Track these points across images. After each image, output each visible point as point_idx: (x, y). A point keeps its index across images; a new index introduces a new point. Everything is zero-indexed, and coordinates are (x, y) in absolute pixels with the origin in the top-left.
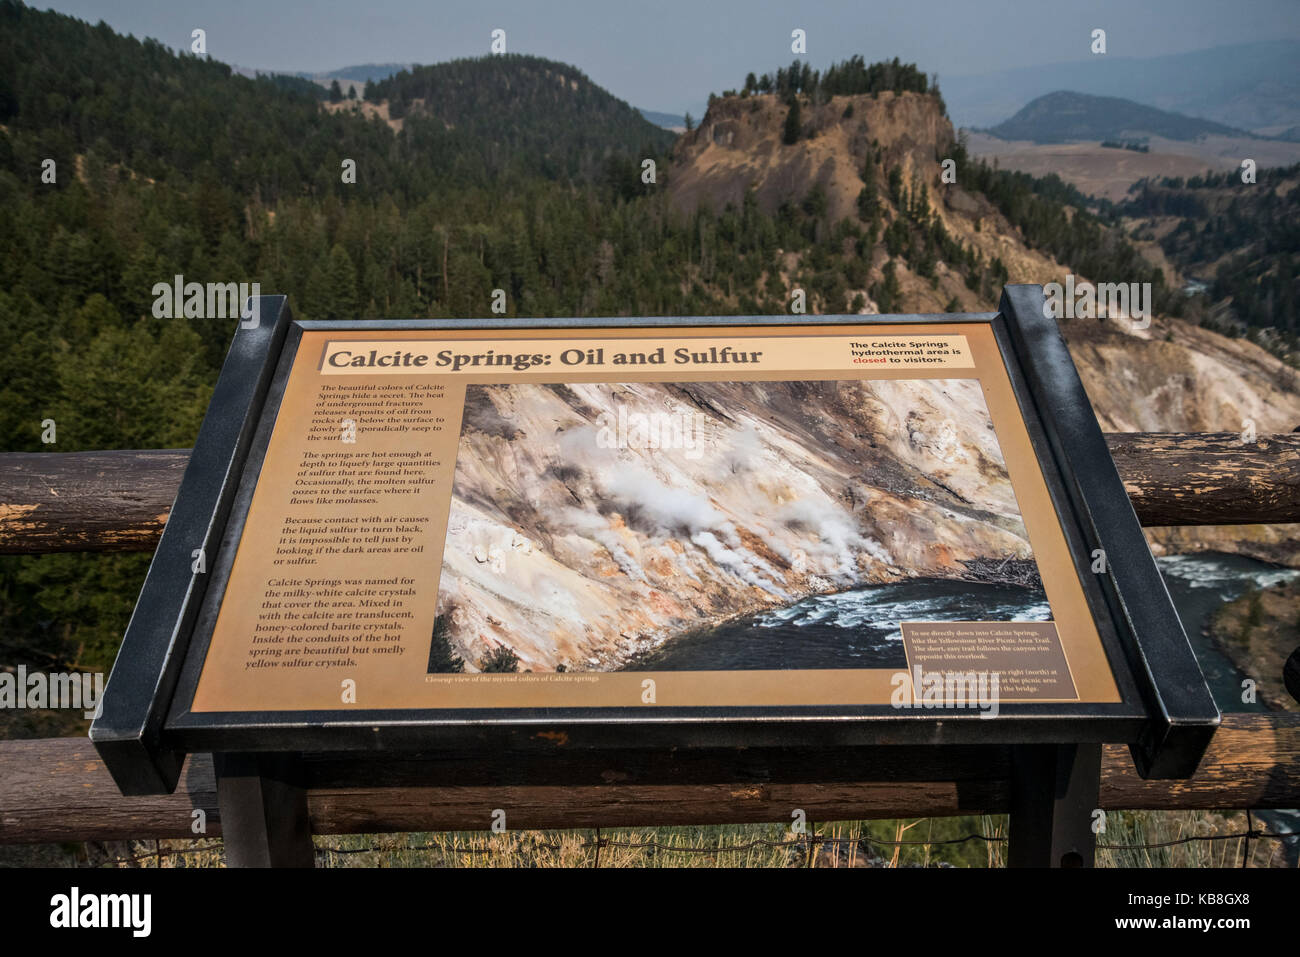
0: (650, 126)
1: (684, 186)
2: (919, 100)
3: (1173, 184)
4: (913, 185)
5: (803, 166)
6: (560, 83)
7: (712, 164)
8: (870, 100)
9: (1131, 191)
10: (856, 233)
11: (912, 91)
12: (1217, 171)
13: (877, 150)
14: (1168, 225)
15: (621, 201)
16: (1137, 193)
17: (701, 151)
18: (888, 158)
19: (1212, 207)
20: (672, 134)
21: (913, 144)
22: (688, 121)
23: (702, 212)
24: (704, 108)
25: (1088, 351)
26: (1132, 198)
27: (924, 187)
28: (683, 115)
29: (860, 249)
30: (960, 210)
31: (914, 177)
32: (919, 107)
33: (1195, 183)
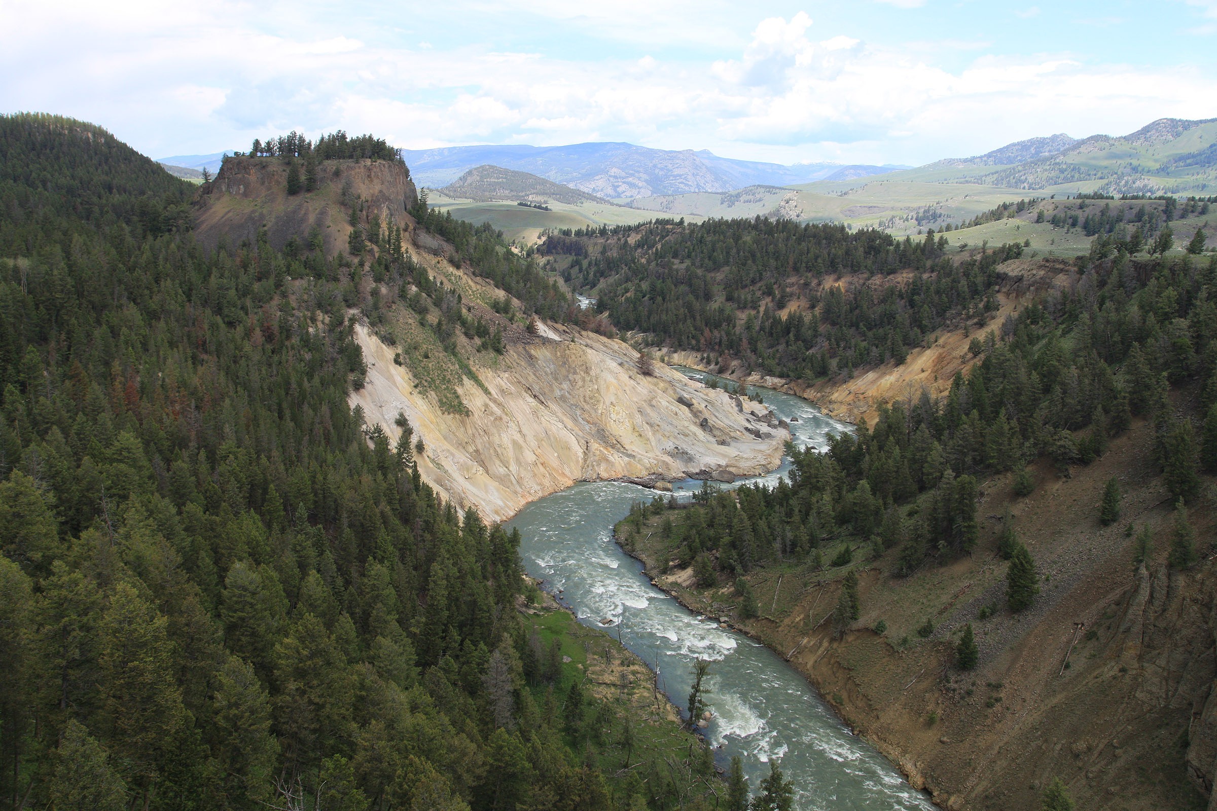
0: (171, 177)
1: (204, 226)
2: (390, 166)
3: (567, 233)
4: (389, 229)
5: (303, 212)
6: (88, 138)
7: (227, 210)
8: (353, 165)
9: (539, 238)
10: (348, 265)
11: (384, 159)
12: (593, 226)
13: (360, 202)
14: (564, 261)
15: (150, 238)
16: (544, 239)
17: (218, 199)
18: (369, 207)
19: (590, 249)
20: (190, 185)
21: (388, 199)
22: (206, 175)
23: (221, 247)
24: (219, 165)
25: (521, 349)
26: (540, 242)
27: (398, 230)
28: (201, 169)
29: (352, 276)
30: (425, 248)
31: (389, 223)
32: (390, 171)
33: (579, 233)
